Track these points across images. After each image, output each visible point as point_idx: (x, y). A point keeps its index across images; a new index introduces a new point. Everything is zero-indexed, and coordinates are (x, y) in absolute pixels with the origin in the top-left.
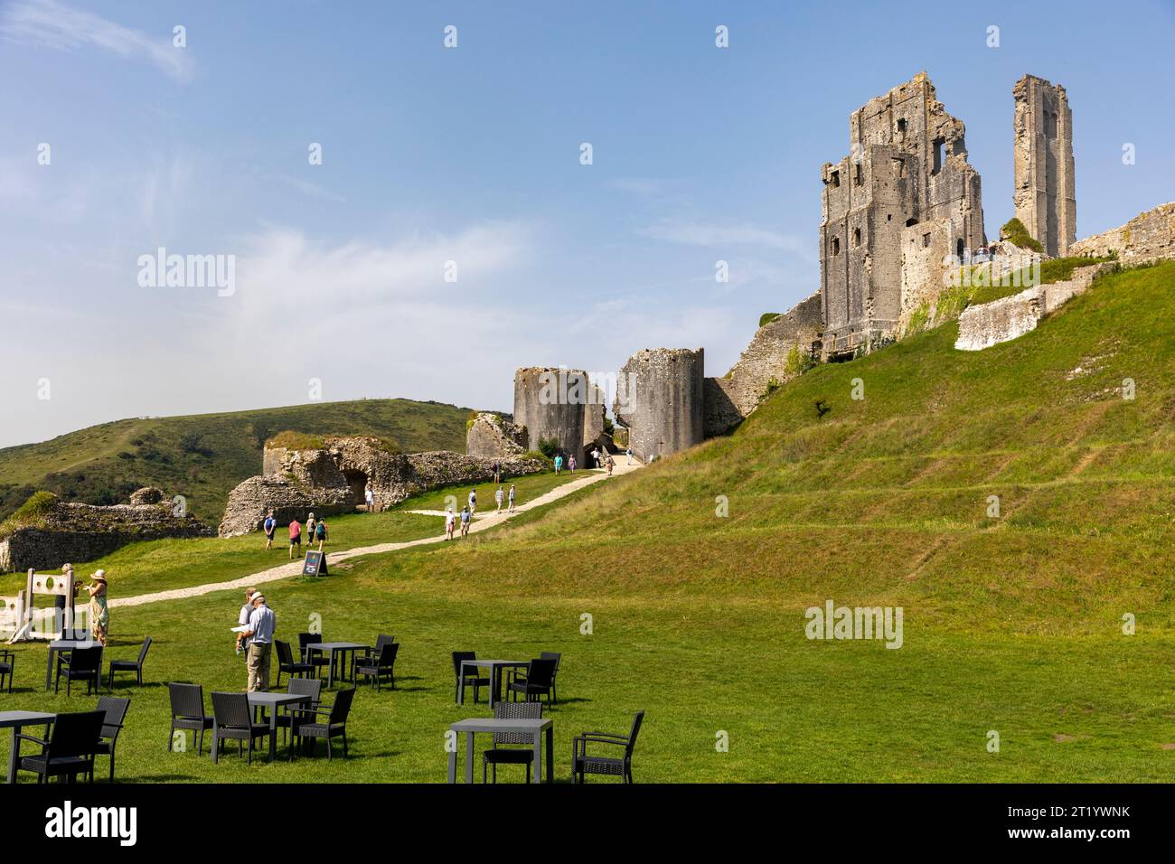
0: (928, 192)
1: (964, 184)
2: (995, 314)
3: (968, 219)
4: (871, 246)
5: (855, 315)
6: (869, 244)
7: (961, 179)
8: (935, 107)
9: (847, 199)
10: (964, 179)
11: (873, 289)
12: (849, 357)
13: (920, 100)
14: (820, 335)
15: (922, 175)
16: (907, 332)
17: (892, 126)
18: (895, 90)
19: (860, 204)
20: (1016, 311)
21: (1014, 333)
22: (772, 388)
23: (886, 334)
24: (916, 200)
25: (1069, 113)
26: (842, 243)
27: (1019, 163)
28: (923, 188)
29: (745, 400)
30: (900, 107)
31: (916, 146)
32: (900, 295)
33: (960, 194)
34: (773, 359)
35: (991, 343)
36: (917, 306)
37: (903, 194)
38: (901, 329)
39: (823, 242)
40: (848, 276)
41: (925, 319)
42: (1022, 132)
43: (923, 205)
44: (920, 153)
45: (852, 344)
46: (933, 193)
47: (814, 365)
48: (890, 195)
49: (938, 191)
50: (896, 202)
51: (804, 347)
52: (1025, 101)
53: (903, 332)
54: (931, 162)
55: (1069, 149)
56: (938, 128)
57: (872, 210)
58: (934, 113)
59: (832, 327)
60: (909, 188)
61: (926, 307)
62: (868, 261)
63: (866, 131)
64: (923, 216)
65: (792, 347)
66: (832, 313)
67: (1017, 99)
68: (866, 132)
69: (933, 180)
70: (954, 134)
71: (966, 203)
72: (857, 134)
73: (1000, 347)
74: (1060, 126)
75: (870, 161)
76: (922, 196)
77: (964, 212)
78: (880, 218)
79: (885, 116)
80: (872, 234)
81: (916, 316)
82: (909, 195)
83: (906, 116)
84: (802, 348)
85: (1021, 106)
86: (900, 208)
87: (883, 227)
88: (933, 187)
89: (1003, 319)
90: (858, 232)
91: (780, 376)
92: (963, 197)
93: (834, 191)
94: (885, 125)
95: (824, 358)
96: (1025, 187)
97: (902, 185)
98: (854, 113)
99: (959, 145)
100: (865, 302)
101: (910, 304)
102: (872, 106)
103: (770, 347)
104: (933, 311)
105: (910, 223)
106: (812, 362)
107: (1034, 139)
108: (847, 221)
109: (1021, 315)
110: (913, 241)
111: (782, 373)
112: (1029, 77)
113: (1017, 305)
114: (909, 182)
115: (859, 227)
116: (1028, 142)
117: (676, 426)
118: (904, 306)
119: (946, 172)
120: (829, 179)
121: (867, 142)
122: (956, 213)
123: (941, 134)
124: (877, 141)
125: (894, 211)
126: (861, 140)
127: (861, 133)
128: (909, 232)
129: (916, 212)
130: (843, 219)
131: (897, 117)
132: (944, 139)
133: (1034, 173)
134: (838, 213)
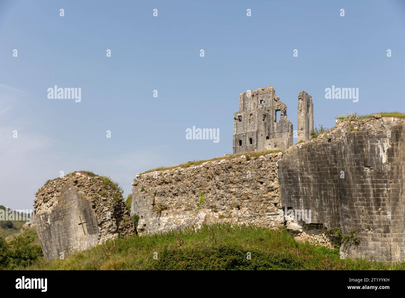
0: (273, 128)
1: (289, 127)
3: (290, 139)
4: (257, 145)
6: (257, 144)
7: (288, 125)
8: (277, 98)
9: (246, 126)
10: (289, 125)
13: (271, 95)
15: (271, 121)
17: (258, 101)
18: (260, 89)
19: (251, 129)
24: (269, 130)
25: (313, 105)
26: (243, 142)
27: (300, 121)
28: (272, 126)
30: (261, 96)
31: (268, 111)
33: (287, 130)
37: (265, 127)
39: (235, 140)
42: (301, 110)
43: (271, 132)
44: (271, 113)
46: (275, 128)
48: (262, 127)
49: (277, 128)
50: (264, 130)
52: (302, 100)
54: (275, 117)
55: (313, 117)
56: (278, 106)
57: (257, 132)
58: (276, 101)
60: (267, 126)
62: (256, 150)
64: (271, 136)
67: (299, 99)
68: (246, 102)
69: (275, 124)
70: (284, 109)
71: (289, 134)
72: (242, 102)
74: (310, 109)
75: (257, 115)
76: (271, 129)
77: (288, 137)
78: (259, 135)
79: (255, 98)
80: (257, 141)
82: (267, 127)
83: (264, 99)
85: (301, 101)
86: (265, 132)
87: (261, 139)
88: (275, 126)
90: (251, 140)
92: (288, 131)
93: (239, 122)
94: (255, 101)
96: (302, 129)
97: (265, 124)
98: (241, 94)
99: (285, 113)
102: (249, 94)
105: (268, 138)
107: (305, 113)
108: (246, 135)
110: (270, 144)
112: (304, 92)
114: (267, 123)
115: (252, 137)
116: (303, 114)
119: (281, 122)
120: (237, 118)
121: (247, 105)
122: (286, 137)
123: (279, 108)
124: (251, 106)
125: (263, 133)
126: (244, 104)
127: (244, 102)
128: (268, 141)
129: (269, 134)
130: (244, 134)
131: (260, 99)
132: (280, 110)
133: (305, 125)
134: (241, 131)
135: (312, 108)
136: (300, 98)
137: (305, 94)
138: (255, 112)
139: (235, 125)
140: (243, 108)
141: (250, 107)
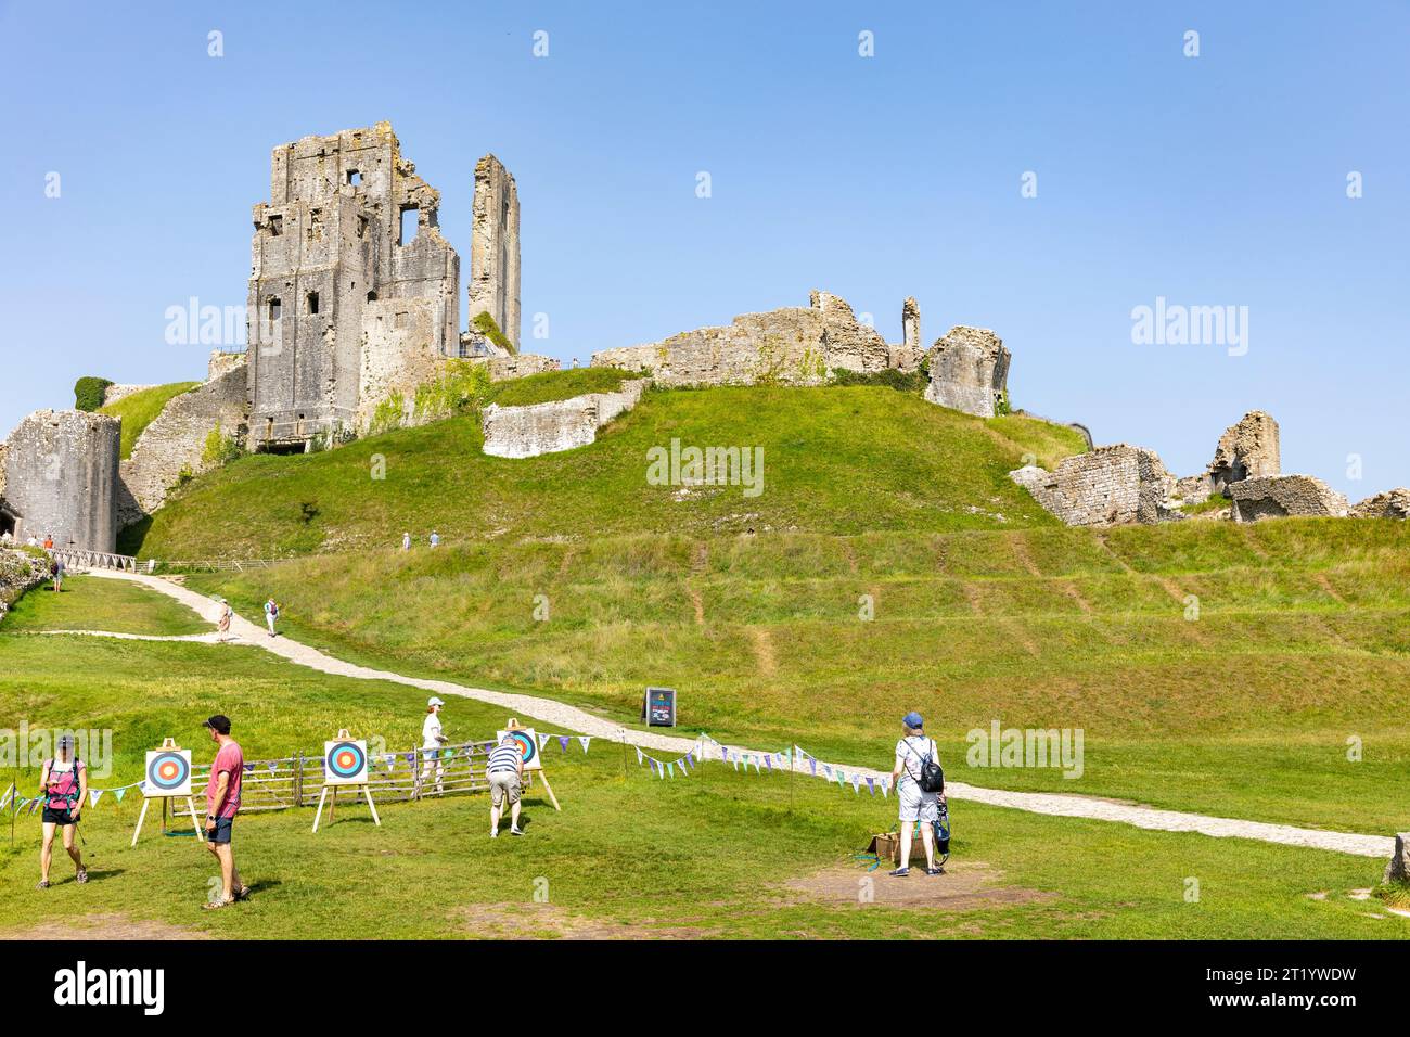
0: (392, 264)
1: (446, 263)
2: (539, 419)
3: (449, 305)
4: (335, 316)
5: (306, 397)
6: (334, 313)
7: (443, 256)
8: (408, 166)
10: (446, 258)
11: (335, 370)
12: (299, 448)
13: (386, 154)
14: (246, 417)
15: (385, 242)
16: (372, 427)
17: (340, 175)
18: (347, 134)
19: (316, 262)
20: (568, 419)
21: (565, 443)
22: (185, 479)
23: (347, 426)
24: (377, 270)
25: (518, 206)
26: (286, 304)
27: (477, 250)
28: (387, 259)
29: (148, 491)
30: (352, 155)
31: (376, 206)
32: (358, 380)
33: (441, 274)
34: (188, 441)
35: (535, 451)
36: (385, 396)
37: (366, 258)
38: (363, 421)
39: (255, 300)
40: (295, 348)
41: (399, 413)
42: (483, 216)
43: (385, 277)
44: (384, 215)
45: (301, 432)
46: (399, 265)
47: (237, 456)
48: (354, 259)
49: (407, 265)
50: (359, 268)
51: (228, 430)
52: (488, 182)
53: (367, 426)
54: (397, 229)
55: (518, 245)
56: (409, 191)
57: (338, 272)
58: (404, 174)
59: (263, 408)
60: (371, 255)
61: (400, 399)
62: (330, 334)
63: (296, 173)
64: (383, 292)
65: (213, 428)
66: (264, 391)
67: (478, 178)
68: (296, 175)
69: (399, 251)
70: (432, 203)
71: (447, 285)
72: (283, 175)
73: (547, 457)
74: (510, 218)
75: (336, 214)
76: (385, 267)
77: (444, 295)
78: (345, 285)
79: (329, 162)
80: (336, 302)
81: (384, 409)
82: (370, 262)
83: (361, 168)
84: (225, 431)
85: (482, 187)
86: (362, 276)
87: (351, 297)
88: (399, 258)
89: (550, 426)
90: (314, 301)
91: (196, 466)
92: (445, 277)
93: (271, 238)
94: (329, 172)
95: (251, 446)
96: (484, 279)
97: (365, 249)
98: (281, 148)
99: (433, 215)
100: (325, 384)
101: (373, 393)
102: (309, 145)
103: (185, 424)
104: (409, 405)
105: (372, 296)
106: (236, 452)
107: (496, 227)
108: (296, 281)
109: (574, 424)
110: (380, 318)
111: (198, 460)
112: (492, 157)
113: (569, 412)
114: (371, 247)
115: (317, 290)
116: (489, 229)
117: (93, 521)
118: (363, 394)
119: (418, 245)
120: (265, 222)
121: (298, 189)
122: (434, 295)
123: (413, 200)
124: (314, 188)
125: (357, 277)
126: (289, 182)
127: (289, 174)
128: (376, 307)
129: (377, 285)
130: (289, 277)
131: (347, 166)
132: (415, 206)
133: (494, 264)
134: (277, 267)
135: (518, 215)
136: (482, 178)
137: (495, 164)
138: (331, 205)
139: (256, 246)
140: (284, 194)
141: (310, 192)
